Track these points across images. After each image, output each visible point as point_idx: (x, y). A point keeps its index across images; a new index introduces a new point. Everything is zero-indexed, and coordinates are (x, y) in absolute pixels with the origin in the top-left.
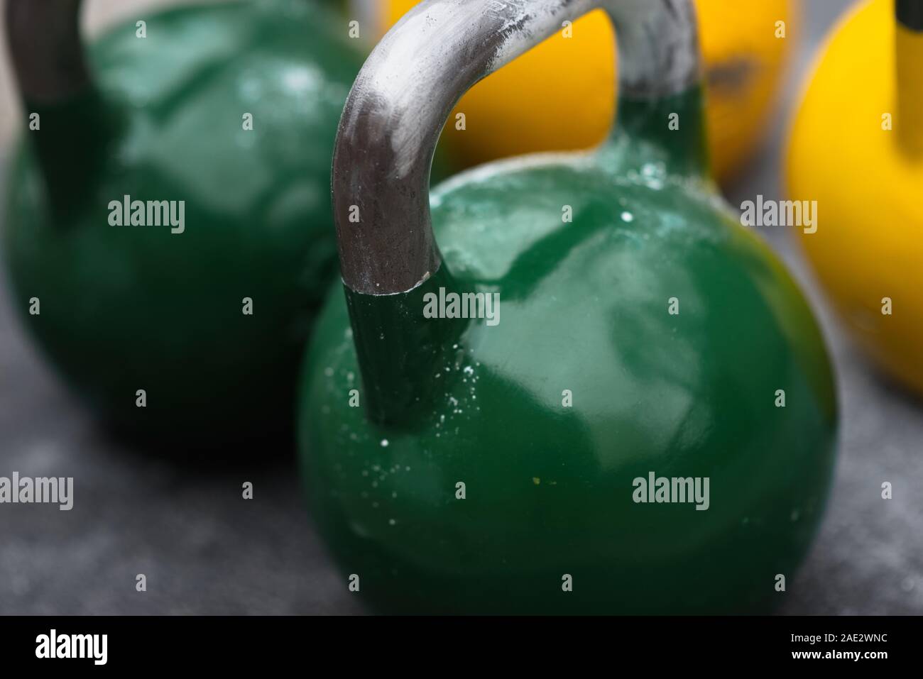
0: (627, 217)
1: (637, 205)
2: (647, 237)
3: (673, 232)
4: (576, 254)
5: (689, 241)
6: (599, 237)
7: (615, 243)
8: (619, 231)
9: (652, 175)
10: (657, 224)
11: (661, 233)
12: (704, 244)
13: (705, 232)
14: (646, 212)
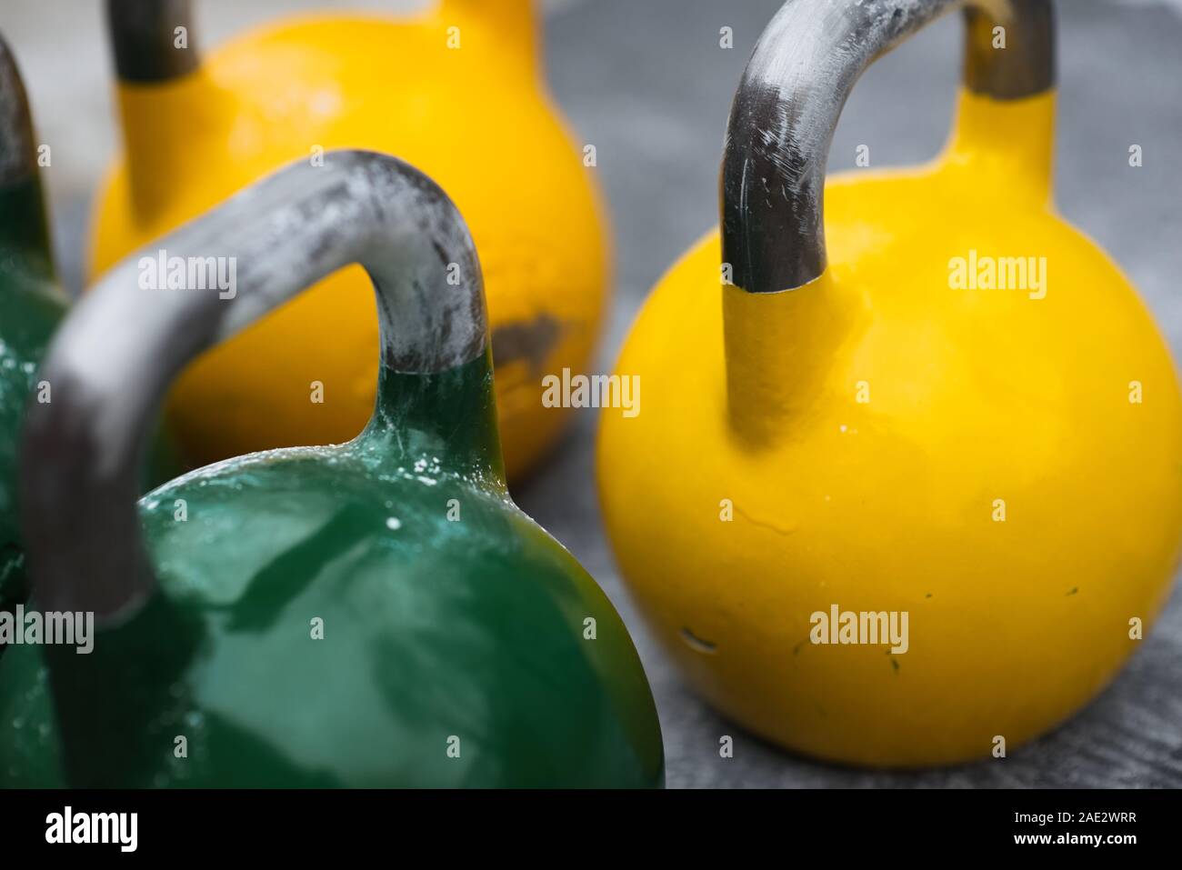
0: (393, 523)
1: (406, 508)
2: (418, 548)
3: (451, 541)
4: (331, 571)
5: (472, 553)
6: (360, 550)
7: (377, 557)
8: (383, 543)
9: (425, 470)
10: (432, 531)
11: (437, 542)
12: (490, 555)
13: (492, 542)
14: (418, 517)
